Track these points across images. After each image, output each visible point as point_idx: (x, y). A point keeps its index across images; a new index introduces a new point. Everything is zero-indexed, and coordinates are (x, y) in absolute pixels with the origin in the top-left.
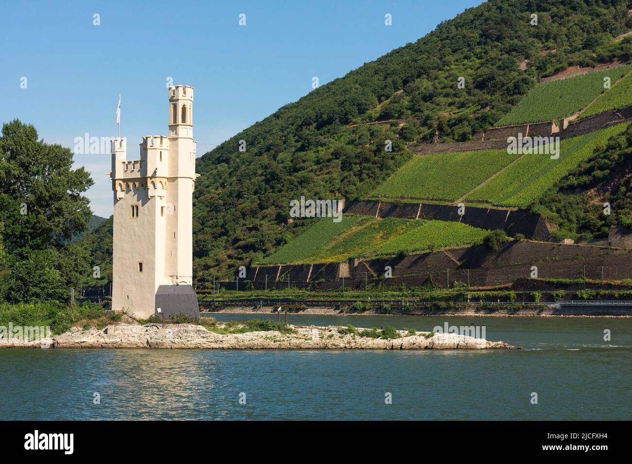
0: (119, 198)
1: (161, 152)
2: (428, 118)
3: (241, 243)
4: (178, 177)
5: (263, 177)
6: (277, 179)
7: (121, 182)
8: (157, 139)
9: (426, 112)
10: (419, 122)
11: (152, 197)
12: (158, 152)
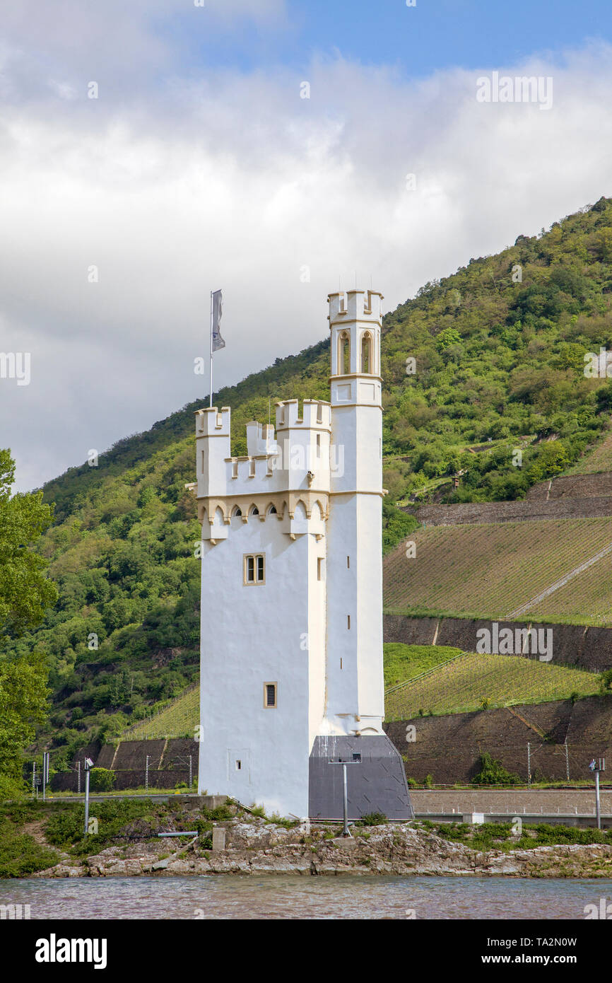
0: (216, 540)
1: (318, 436)
2: (424, 458)
3: (77, 696)
4: (355, 493)
5: (104, 570)
6: (135, 573)
7: (222, 504)
8: (312, 406)
9: (421, 448)
10: (408, 465)
11: (299, 535)
12: (313, 434)
